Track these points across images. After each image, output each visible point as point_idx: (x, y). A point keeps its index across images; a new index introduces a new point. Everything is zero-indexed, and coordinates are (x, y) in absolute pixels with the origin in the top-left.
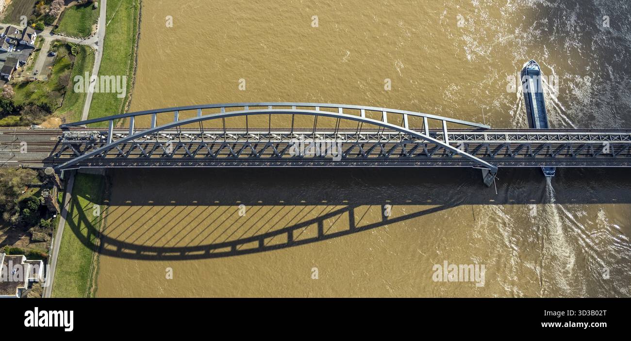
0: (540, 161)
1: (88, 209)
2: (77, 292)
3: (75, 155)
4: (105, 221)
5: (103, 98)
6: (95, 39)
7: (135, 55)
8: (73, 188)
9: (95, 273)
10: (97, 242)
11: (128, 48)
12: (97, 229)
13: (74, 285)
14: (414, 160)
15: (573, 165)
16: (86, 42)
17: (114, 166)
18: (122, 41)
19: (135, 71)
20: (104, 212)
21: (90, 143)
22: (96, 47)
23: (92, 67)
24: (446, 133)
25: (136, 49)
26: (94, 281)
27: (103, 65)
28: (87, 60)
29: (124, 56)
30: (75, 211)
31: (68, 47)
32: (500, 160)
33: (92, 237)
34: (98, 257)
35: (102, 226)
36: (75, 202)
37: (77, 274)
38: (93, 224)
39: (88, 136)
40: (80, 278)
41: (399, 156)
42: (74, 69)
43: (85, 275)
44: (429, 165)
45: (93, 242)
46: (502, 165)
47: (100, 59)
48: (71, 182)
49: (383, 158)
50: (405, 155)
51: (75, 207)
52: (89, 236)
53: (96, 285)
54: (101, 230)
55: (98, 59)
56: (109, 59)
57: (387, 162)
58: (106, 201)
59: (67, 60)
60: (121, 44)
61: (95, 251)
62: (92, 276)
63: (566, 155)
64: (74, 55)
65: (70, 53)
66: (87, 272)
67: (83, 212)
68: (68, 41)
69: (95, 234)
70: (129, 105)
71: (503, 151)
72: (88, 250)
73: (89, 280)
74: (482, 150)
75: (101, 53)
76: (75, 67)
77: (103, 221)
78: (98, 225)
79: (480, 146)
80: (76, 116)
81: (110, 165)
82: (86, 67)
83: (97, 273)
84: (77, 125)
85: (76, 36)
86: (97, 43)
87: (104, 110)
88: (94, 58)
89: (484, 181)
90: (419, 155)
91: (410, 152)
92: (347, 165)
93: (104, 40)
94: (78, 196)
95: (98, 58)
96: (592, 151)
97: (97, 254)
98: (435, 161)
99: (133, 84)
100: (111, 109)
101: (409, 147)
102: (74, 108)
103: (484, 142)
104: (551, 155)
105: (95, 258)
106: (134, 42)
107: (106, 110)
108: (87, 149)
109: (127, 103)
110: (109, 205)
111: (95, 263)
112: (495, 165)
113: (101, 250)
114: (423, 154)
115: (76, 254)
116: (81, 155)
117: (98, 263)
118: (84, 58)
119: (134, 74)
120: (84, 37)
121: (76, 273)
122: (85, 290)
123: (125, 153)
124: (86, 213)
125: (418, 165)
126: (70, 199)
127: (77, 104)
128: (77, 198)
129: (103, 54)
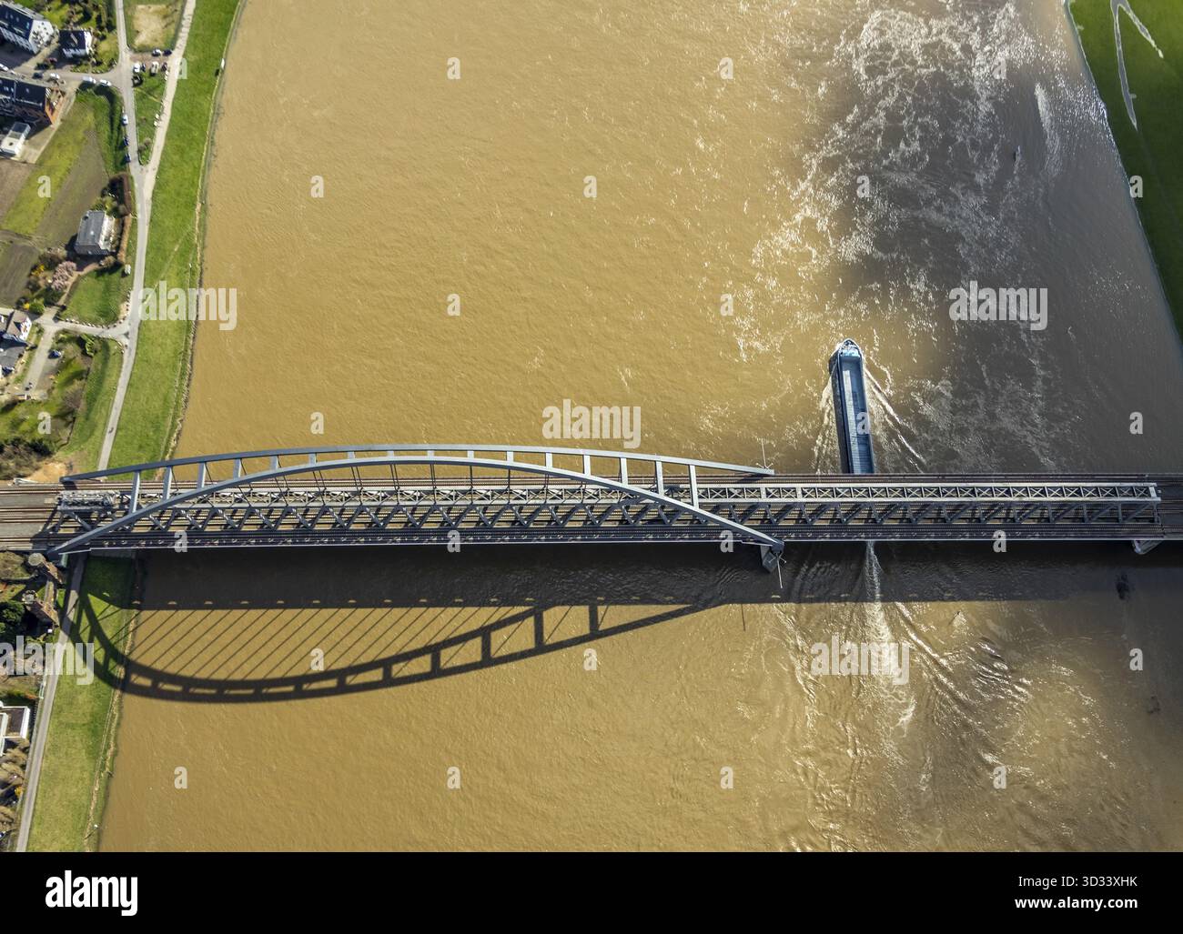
0: (857, 530)
1: (106, 617)
2: (85, 757)
3: (82, 530)
4: (134, 635)
5: (135, 428)
6: (124, 327)
7: (189, 352)
8: (82, 584)
9: (114, 725)
10: (120, 672)
11: (179, 341)
12: (121, 650)
13: (80, 745)
14: (644, 531)
15: (912, 537)
16: (109, 333)
17: (146, 545)
18: (169, 329)
19: (189, 380)
20: (133, 622)
21: (105, 510)
22: (125, 341)
23: (118, 376)
24: (695, 486)
25: (191, 342)
26: (112, 738)
27: (136, 371)
28: (110, 364)
29: (172, 355)
30: (85, 621)
31: (80, 342)
32: (788, 530)
33: (112, 664)
34: (120, 697)
35: (128, 645)
36: (84, 605)
37: (86, 727)
38: (113, 641)
39: (100, 499)
40: (90, 733)
41: (617, 523)
42: (89, 378)
43: (100, 728)
44: (667, 539)
45: (112, 672)
46: (792, 538)
47: (132, 362)
48: (78, 572)
49: (591, 527)
50: (628, 523)
51: (84, 615)
52: (106, 662)
53: (116, 746)
54: (127, 652)
55: (128, 361)
56: (147, 361)
57: (596, 534)
58: (136, 602)
59: (80, 363)
60: (167, 334)
61: (116, 688)
62: (109, 730)
63: (901, 519)
64: (91, 357)
65: (84, 353)
66: (102, 724)
67: (97, 621)
68: (82, 331)
69: (116, 660)
70: (178, 439)
71: (794, 514)
72: (104, 686)
73: (105, 736)
74: (759, 514)
75: (134, 351)
76: (92, 376)
77: (130, 636)
78: (122, 642)
79: (753, 507)
80: (91, 460)
81: (139, 545)
82: (109, 376)
83: (118, 724)
84: (91, 476)
85: (95, 322)
86: (127, 335)
87: (137, 447)
88: (122, 359)
89: (764, 563)
90: (651, 521)
91: (637, 517)
92: (531, 540)
93: (139, 328)
94: (89, 595)
95: (128, 359)
96: (944, 513)
97: (118, 692)
98: (679, 531)
99: (186, 401)
100: (148, 445)
101: (635, 509)
102: (88, 446)
103: (760, 500)
104: (874, 520)
105: (116, 699)
106: (188, 330)
107: (141, 447)
108: (100, 519)
109: (175, 435)
110: (140, 608)
111: (115, 708)
112: (780, 539)
113: (125, 686)
114: (658, 520)
115: (85, 693)
116: (93, 528)
117: (121, 708)
118: (106, 360)
119: (188, 386)
120: (107, 324)
121: (84, 725)
122: (98, 754)
123: (163, 525)
124: (102, 623)
125: (650, 539)
126: (77, 601)
127: (92, 439)
128: (88, 599)
129: (137, 353)
